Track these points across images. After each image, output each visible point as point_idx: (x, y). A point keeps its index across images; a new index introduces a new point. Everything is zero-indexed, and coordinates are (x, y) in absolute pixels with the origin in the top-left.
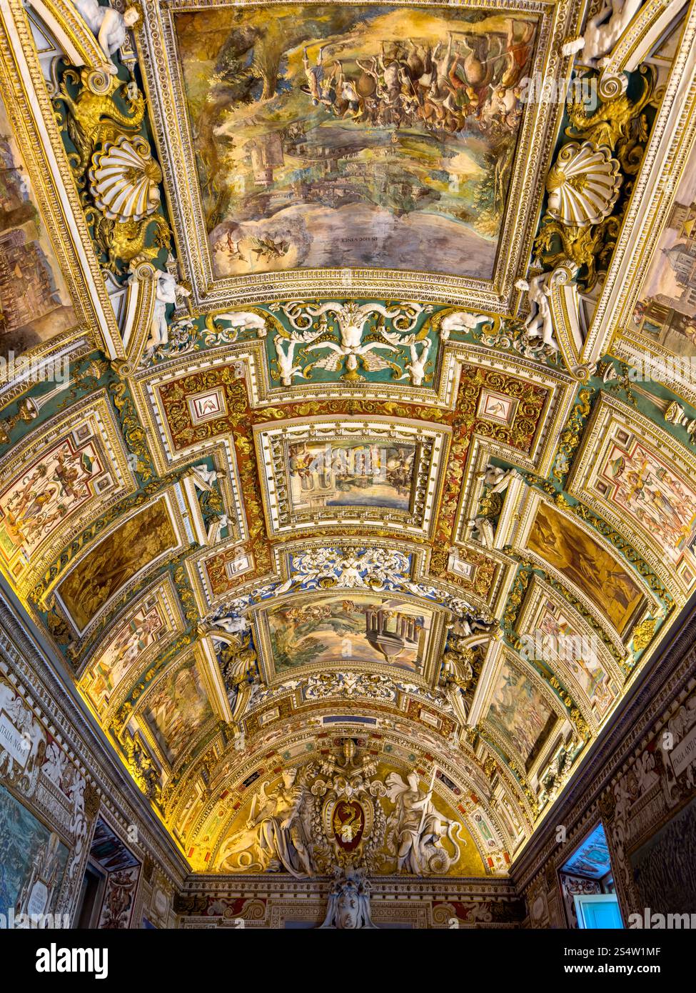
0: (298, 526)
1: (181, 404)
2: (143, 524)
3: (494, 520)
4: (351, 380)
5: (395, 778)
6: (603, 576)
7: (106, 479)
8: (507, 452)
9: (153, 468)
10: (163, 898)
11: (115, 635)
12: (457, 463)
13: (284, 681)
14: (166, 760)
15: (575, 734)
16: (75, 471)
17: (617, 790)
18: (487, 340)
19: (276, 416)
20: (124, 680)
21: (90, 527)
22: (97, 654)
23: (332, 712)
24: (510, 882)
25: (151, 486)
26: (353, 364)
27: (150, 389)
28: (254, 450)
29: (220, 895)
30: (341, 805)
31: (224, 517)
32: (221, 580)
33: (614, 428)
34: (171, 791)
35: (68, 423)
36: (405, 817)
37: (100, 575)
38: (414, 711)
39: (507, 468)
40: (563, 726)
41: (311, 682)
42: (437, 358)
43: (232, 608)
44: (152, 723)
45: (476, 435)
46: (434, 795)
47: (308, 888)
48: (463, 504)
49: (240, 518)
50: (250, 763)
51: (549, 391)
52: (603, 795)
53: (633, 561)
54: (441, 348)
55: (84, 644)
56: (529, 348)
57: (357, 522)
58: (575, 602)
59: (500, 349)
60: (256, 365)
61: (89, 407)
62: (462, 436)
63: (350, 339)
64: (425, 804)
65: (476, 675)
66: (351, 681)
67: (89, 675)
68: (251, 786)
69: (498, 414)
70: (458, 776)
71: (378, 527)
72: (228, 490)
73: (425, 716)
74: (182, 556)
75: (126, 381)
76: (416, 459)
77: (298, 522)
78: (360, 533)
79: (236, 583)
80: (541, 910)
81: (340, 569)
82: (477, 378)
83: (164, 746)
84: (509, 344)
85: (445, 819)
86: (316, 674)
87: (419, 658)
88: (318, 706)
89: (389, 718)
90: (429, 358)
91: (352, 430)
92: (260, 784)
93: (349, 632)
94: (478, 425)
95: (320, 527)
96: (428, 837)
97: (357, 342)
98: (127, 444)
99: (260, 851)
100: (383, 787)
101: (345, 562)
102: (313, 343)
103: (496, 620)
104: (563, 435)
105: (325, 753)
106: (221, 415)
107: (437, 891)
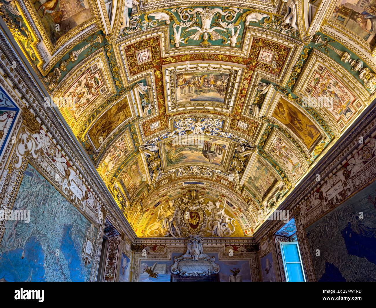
0: (178, 109)
1: (133, 56)
2: (119, 108)
3: (260, 106)
4: (205, 44)
5: (210, 203)
6: (304, 126)
7: (104, 88)
8: (269, 76)
9: (122, 84)
10: (128, 246)
11: (109, 151)
12: (247, 82)
13: (170, 170)
14: (128, 198)
15: (284, 187)
16: (92, 84)
17: (301, 206)
18: (265, 26)
19: (172, 61)
20: (113, 168)
21: (99, 108)
22: (103, 159)
23: (187, 180)
24: (253, 239)
25: (121, 91)
26: (206, 37)
27: (121, 48)
28: (162, 77)
29: (147, 244)
30: (191, 213)
31: (150, 105)
32: (148, 131)
33: (317, 64)
34: (129, 209)
35: (89, 63)
36: (214, 217)
37: (103, 128)
38: (219, 179)
39: (268, 83)
40: (280, 184)
41: (180, 170)
42: (243, 34)
43: (152, 142)
44: (123, 184)
45: (256, 69)
46: (225, 209)
47: (180, 241)
48: (247, 99)
49: (156, 106)
50: (157, 199)
51: (291, 48)
52: (295, 208)
53: (318, 120)
54: (245, 29)
55: (99, 155)
56: (284, 29)
57: (202, 108)
58: (290, 137)
59: (271, 30)
60: (165, 37)
61: (97, 56)
62: (250, 69)
63: (206, 25)
64: (222, 212)
65: (245, 166)
66: (195, 169)
67: (100, 167)
68: (158, 207)
69: (267, 60)
70: (234, 202)
71: (211, 109)
72: (151, 94)
73: (223, 181)
74: (133, 121)
75: (112, 44)
76: (229, 80)
77: (179, 108)
78: (203, 112)
79: (154, 132)
80: (266, 247)
81: (194, 127)
82: (260, 43)
83: (127, 193)
84: (275, 27)
85: (229, 218)
86: (182, 167)
87: (222, 161)
88: (182, 178)
89: (209, 182)
90: (239, 34)
91: (203, 68)
92: (161, 206)
93: (195, 151)
94: (258, 65)
95: (187, 110)
96: (223, 224)
97: (208, 27)
98: (112, 73)
99: (162, 229)
100: (206, 207)
101: (196, 124)
102: (189, 27)
103: (255, 145)
104: (294, 68)
105: (184, 195)
106: (149, 61)
107: (227, 242)
